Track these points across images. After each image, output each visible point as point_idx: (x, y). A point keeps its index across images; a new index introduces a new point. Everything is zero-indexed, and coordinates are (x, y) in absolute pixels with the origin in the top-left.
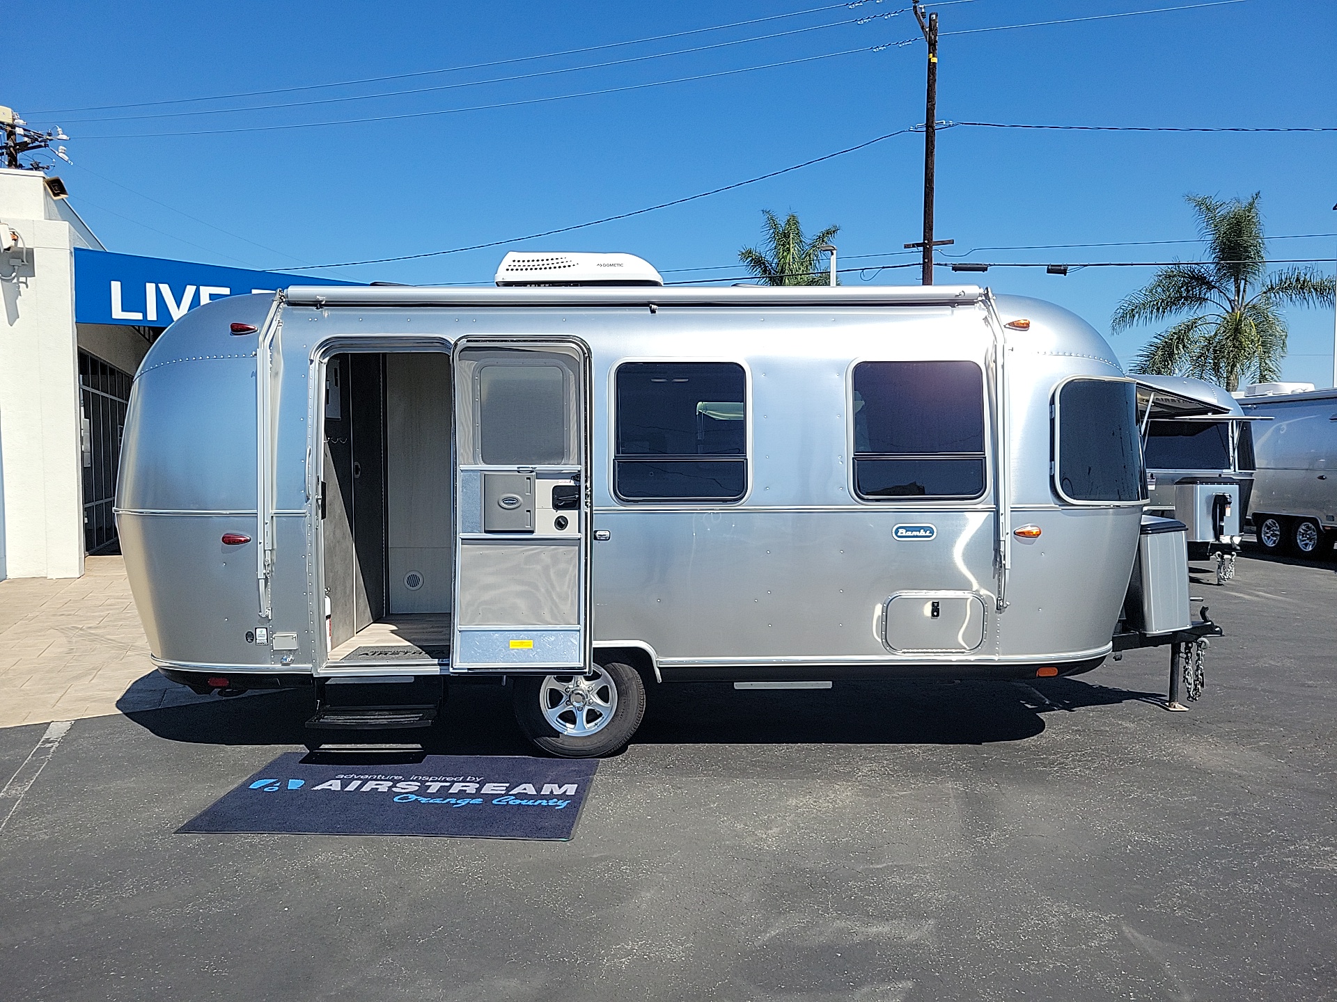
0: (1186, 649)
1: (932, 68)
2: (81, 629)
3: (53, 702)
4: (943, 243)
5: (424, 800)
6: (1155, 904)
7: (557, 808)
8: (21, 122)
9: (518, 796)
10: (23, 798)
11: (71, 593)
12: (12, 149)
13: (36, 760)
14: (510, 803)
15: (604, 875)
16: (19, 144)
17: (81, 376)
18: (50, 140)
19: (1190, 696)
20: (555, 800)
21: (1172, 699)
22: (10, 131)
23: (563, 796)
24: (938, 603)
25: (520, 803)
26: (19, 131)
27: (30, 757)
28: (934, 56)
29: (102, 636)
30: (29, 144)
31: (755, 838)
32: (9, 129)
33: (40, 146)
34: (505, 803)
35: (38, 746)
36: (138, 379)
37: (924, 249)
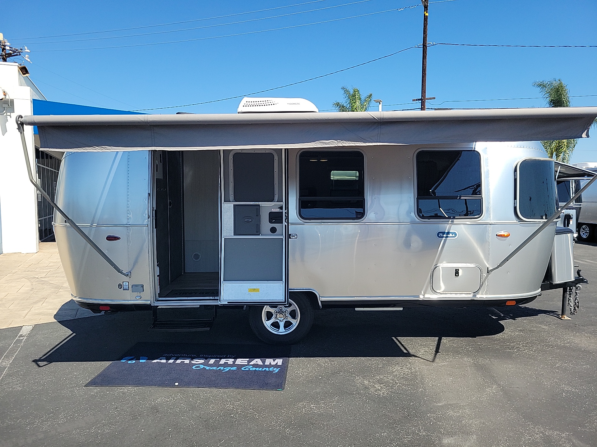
0: (569, 290)
1: (426, 18)
2: (37, 278)
3: (24, 315)
4: (430, 99)
5: (208, 368)
6: (586, 427)
7: (274, 372)
8: (8, 44)
9: (254, 366)
10: (9, 367)
11: (32, 260)
12: (4, 56)
13: (16, 346)
14: (250, 369)
15: (302, 410)
16: (8, 54)
17: (37, 159)
18: (22, 52)
19: (571, 313)
20: (273, 368)
21: (563, 313)
22: (4, 48)
23: (276, 366)
24: (458, 269)
25: (255, 370)
26: (7, 48)
27: (12, 344)
28: (427, 13)
29: (47, 282)
30: (12, 54)
31: (375, 389)
32: (3, 47)
33: (17, 55)
34: (248, 370)
35: (16, 339)
36: (64, 159)
37: (422, 101)
